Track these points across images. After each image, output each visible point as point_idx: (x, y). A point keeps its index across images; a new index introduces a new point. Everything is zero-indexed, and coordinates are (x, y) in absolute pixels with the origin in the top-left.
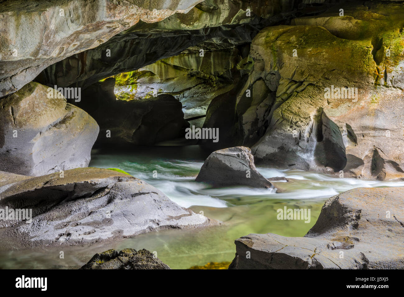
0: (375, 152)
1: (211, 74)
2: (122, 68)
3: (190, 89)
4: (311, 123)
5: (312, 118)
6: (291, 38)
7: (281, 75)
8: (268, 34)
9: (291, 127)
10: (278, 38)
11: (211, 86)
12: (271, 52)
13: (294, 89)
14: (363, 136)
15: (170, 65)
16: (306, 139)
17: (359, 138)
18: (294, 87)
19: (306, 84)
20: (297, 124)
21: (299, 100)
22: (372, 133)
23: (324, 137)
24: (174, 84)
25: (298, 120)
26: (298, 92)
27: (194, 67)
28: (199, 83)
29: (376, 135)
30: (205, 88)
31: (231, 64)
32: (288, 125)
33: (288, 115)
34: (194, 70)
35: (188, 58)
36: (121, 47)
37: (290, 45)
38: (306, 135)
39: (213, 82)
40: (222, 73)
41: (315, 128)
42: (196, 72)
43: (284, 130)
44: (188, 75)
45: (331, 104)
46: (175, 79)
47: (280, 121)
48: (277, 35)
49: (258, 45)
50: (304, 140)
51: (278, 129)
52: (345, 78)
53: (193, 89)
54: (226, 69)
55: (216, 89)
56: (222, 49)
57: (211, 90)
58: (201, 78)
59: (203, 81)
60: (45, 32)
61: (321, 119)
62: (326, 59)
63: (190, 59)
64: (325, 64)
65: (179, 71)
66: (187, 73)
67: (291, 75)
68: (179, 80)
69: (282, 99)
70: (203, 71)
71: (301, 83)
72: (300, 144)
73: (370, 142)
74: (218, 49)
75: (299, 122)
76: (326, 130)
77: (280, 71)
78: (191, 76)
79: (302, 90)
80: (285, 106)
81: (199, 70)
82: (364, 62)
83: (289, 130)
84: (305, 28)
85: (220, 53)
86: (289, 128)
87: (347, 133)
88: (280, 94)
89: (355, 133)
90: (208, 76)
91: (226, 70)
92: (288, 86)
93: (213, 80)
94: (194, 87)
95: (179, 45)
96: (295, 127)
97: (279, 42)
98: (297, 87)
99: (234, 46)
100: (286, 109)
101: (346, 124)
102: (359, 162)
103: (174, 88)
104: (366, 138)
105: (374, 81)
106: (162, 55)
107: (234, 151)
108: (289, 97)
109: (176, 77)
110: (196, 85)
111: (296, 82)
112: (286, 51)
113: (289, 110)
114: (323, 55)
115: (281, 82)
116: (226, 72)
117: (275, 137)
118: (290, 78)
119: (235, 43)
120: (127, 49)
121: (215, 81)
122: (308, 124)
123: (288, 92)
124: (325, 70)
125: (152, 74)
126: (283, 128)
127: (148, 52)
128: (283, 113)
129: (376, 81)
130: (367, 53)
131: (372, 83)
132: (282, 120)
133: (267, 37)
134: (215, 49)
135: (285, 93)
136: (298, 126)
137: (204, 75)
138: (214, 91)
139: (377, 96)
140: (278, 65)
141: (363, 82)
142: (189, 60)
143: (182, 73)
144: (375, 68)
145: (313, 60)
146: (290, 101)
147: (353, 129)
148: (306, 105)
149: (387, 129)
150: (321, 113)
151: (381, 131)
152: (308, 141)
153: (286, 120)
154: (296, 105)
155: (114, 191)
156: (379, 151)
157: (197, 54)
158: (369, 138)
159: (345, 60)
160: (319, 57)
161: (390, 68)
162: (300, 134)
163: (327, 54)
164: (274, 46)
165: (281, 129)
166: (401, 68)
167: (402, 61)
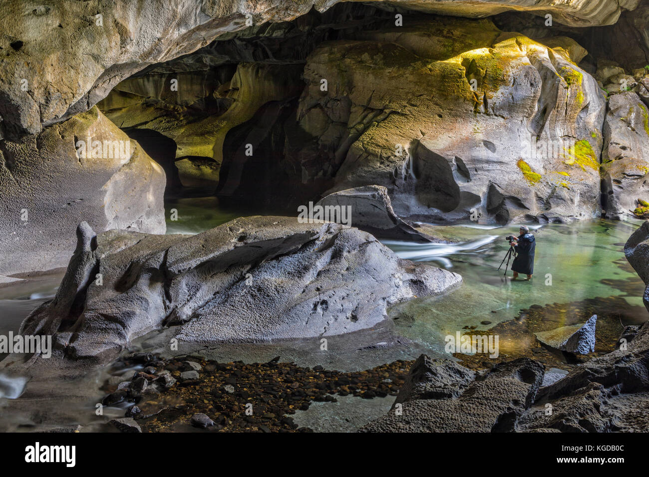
0: (492, 187)
1: (176, 103)
3: (145, 123)
4: (407, 157)
5: (407, 151)
6: (363, 56)
7: (353, 101)
8: (331, 50)
9: (382, 163)
10: (345, 55)
11: (178, 120)
12: (338, 73)
13: (373, 118)
14: (476, 171)
16: (403, 176)
17: (472, 173)
18: (371, 115)
19: (388, 111)
20: (390, 159)
21: (383, 131)
22: (485, 165)
24: (121, 117)
25: (389, 154)
26: (378, 123)
27: (152, 94)
28: (158, 115)
29: (490, 169)
30: (168, 122)
31: (206, 92)
32: (377, 161)
33: (374, 149)
34: (151, 98)
35: (144, 81)
37: (364, 64)
38: (403, 171)
39: (179, 114)
40: (192, 103)
41: (412, 163)
42: (155, 101)
43: (373, 168)
44: (143, 104)
45: (427, 135)
46: (124, 110)
48: (343, 51)
49: (320, 63)
50: (401, 178)
51: (364, 166)
52: (437, 104)
53: (150, 124)
54: (198, 97)
55: (184, 122)
56: (192, 70)
57: (177, 124)
58: (161, 109)
59: (165, 113)
62: (411, 82)
63: (146, 83)
64: (410, 89)
65: (128, 100)
66: (141, 102)
67: (366, 101)
68: (129, 111)
69: (358, 130)
70: (164, 100)
71: (381, 111)
72: (397, 183)
73: (484, 177)
74: (186, 70)
75: (393, 157)
76: (425, 165)
77: (351, 96)
78: (147, 105)
79: (384, 119)
80: (366, 139)
81: (159, 98)
82: (458, 86)
83: (380, 167)
85: (189, 76)
86: (379, 164)
87: (457, 167)
88: (354, 124)
89: (467, 167)
90: (172, 107)
91: (197, 99)
92: (364, 114)
93: (180, 112)
94: (152, 120)
96: (387, 163)
97: (347, 60)
98: (375, 116)
99: (208, 68)
100: (368, 142)
101: (456, 157)
102: (475, 199)
103: (122, 121)
104: (479, 172)
105: (473, 109)
108: (367, 127)
109: (124, 108)
110: (155, 118)
111: (372, 110)
112: (357, 71)
113: (373, 143)
114: (407, 77)
115: (353, 110)
116: (198, 101)
117: (362, 176)
118: (365, 105)
119: (211, 64)
121: (182, 113)
122: (404, 159)
124: (410, 95)
126: (371, 164)
128: (366, 146)
129: (476, 107)
130: (461, 75)
131: (471, 111)
132: (367, 155)
133: (331, 53)
134: (182, 71)
135: (360, 123)
136: (391, 162)
137: (166, 105)
138: (182, 126)
139: (478, 126)
140: (347, 88)
141: (460, 110)
142: (144, 85)
143: (133, 102)
144: (473, 93)
145: (393, 82)
146: (370, 132)
147: (465, 162)
148: (395, 137)
149: (500, 162)
150: (417, 145)
151: (495, 164)
152: (405, 179)
153: (373, 154)
154: (382, 138)
155: (339, 242)
156: (497, 186)
157: (156, 77)
158: (482, 172)
159: (435, 84)
160: (402, 79)
161: (490, 94)
162: (396, 171)
163: (412, 76)
164: (342, 65)
165: (368, 166)
166: (502, 93)
167: (502, 86)
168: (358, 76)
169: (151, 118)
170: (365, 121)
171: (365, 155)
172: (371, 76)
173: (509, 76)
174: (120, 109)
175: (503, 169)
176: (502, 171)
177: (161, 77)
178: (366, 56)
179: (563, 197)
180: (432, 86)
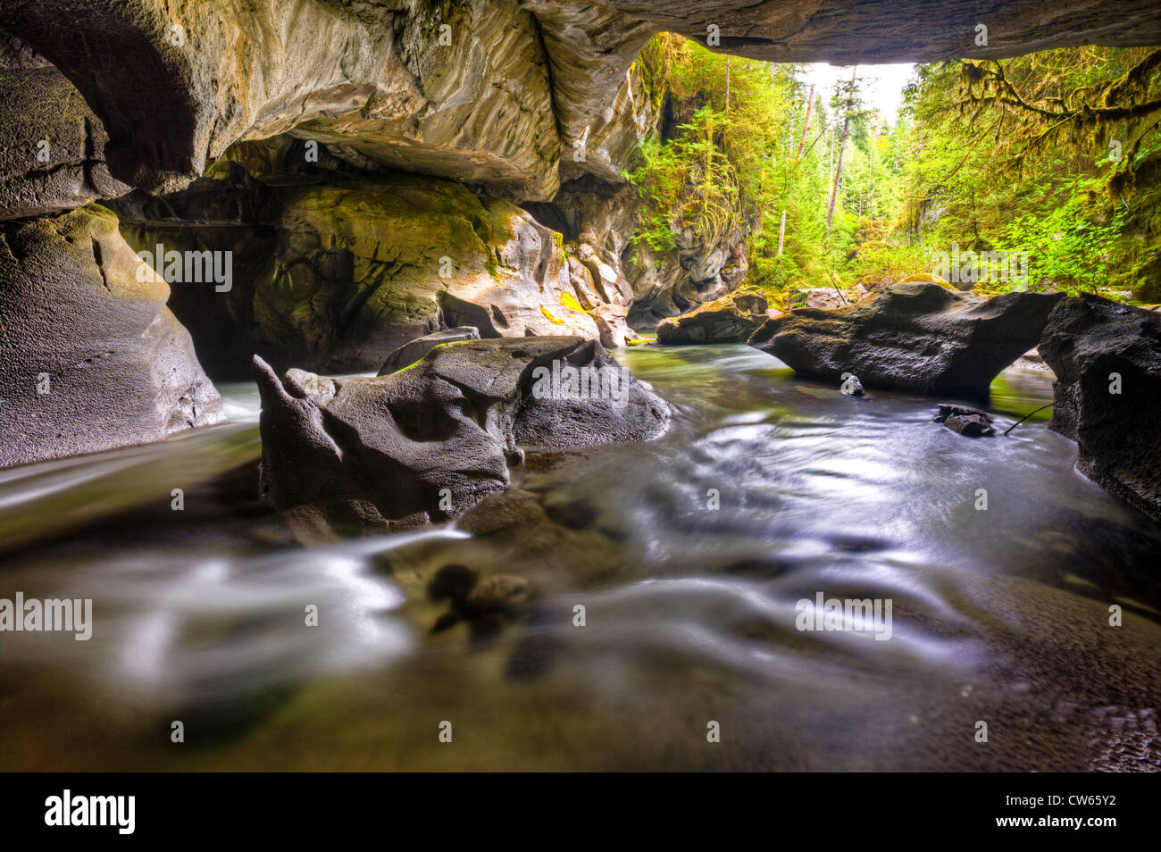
4: (438, 308)
6: (360, 205)
7: (355, 253)
8: (319, 195)
9: (411, 316)
10: (338, 201)
13: (383, 272)
14: (512, 317)
18: (380, 269)
19: (398, 264)
20: (419, 312)
21: (400, 283)
22: (518, 312)
25: (417, 307)
26: (392, 276)
29: (523, 315)
32: (405, 315)
37: (363, 213)
43: (401, 322)
45: (451, 286)
48: (336, 198)
49: (307, 209)
52: (451, 256)
61: (446, 305)
62: (420, 234)
64: (420, 240)
67: (372, 253)
71: (391, 264)
73: (518, 322)
75: (421, 310)
77: (351, 249)
79: (399, 272)
82: (470, 239)
83: (411, 321)
86: (408, 318)
87: (494, 315)
88: (361, 278)
89: (503, 314)
92: (371, 267)
96: (417, 316)
97: (342, 207)
98: (386, 269)
101: (492, 305)
105: (488, 260)
108: (381, 281)
111: (381, 263)
114: (415, 229)
115: (357, 263)
118: (370, 257)
124: (421, 247)
128: (385, 300)
131: (487, 263)
133: (321, 199)
135: (369, 277)
136: (422, 315)
140: (345, 239)
141: (476, 262)
144: (486, 247)
145: (401, 234)
146: (386, 285)
147: (500, 310)
148: (418, 290)
149: (529, 309)
150: (444, 297)
153: (397, 308)
156: (530, 329)
158: (517, 318)
160: (410, 231)
161: (501, 247)
162: (430, 323)
163: (420, 228)
164: (337, 214)
165: (395, 321)
166: (511, 246)
167: (510, 240)
170: (374, 275)
171: (389, 310)
172: (373, 226)
173: (514, 231)
175: (531, 314)
176: (531, 316)
180: (442, 238)
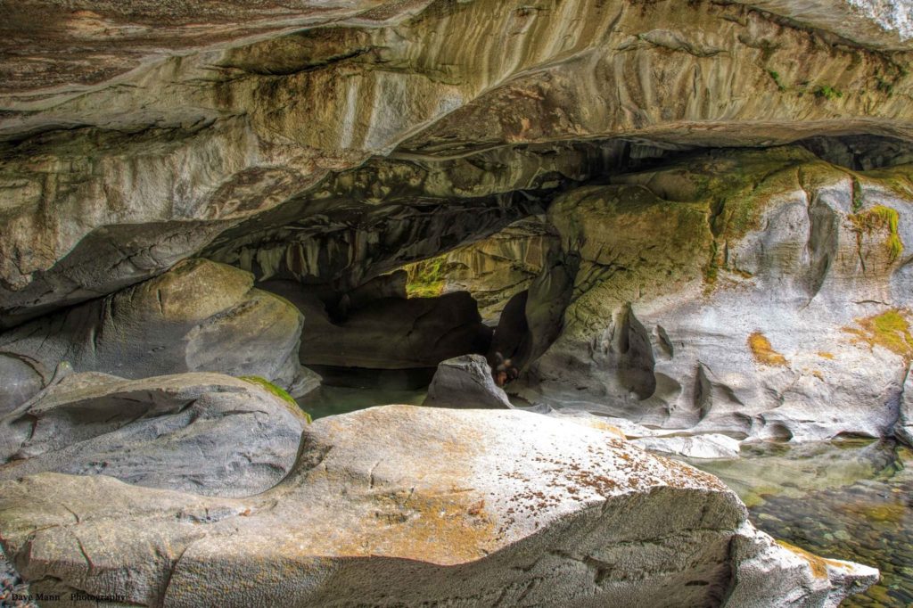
0: (699, 370)
2: (408, 255)
3: (512, 286)
5: (614, 318)
6: (597, 203)
7: (582, 256)
9: (585, 331)
10: (579, 202)
12: (570, 224)
13: (598, 276)
15: (486, 254)
16: (603, 349)
17: (676, 348)
18: (598, 272)
19: (613, 267)
20: (593, 327)
21: (601, 292)
23: (631, 346)
24: (491, 280)
25: (595, 320)
27: (518, 255)
32: (581, 328)
33: (583, 313)
34: (518, 261)
36: (404, 227)
37: (596, 212)
38: (604, 343)
41: (618, 332)
42: (521, 264)
44: (511, 267)
45: (644, 297)
46: (494, 274)
47: (573, 322)
48: (578, 199)
50: (600, 351)
51: (568, 334)
52: (669, 258)
53: (516, 287)
58: (526, 272)
60: (173, 184)
61: (628, 320)
62: (643, 230)
63: (513, 246)
64: (642, 239)
65: (499, 264)
66: (509, 265)
67: (595, 256)
69: (581, 291)
70: (529, 262)
71: (608, 267)
72: (595, 356)
73: (692, 354)
75: (596, 324)
76: (633, 336)
77: (581, 251)
78: (514, 269)
79: (609, 277)
80: (581, 300)
81: (525, 261)
82: (696, 233)
83: (581, 336)
84: (617, 189)
86: (581, 333)
87: (660, 340)
88: (579, 283)
89: (671, 340)
92: (591, 271)
95: (485, 225)
96: (589, 331)
97: (580, 209)
98: (602, 273)
100: (582, 305)
101: (658, 326)
102: (673, 387)
104: (687, 348)
105: (709, 261)
106: (463, 239)
107: (464, 361)
108: (591, 287)
109: (495, 271)
111: (601, 266)
112: (588, 221)
113: (585, 307)
114: (640, 225)
115: (581, 266)
117: (562, 346)
118: (593, 260)
120: (414, 230)
122: (607, 327)
123: (590, 280)
124: (641, 247)
125: (465, 267)
126: (575, 332)
127: (443, 235)
128: (578, 310)
129: (712, 261)
130: (701, 220)
132: (575, 320)
135: (586, 282)
136: (593, 330)
137: (531, 267)
140: (578, 241)
141: (693, 264)
142: (511, 248)
143: (503, 265)
144: (712, 243)
145: (625, 233)
146: (589, 293)
147: (667, 333)
148: (609, 299)
149: (719, 335)
150: (627, 312)
151: (711, 338)
152: (606, 352)
154: (596, 300)
155: (198, 406)
156: (705, 369)
157: (522, 240)
158: (691, 348)
159: (669, 231)
160: (634, 228)
161: (733, 242)
162: (596, 341)
163: (645, 223)
164: (574, 216)
165: (571, 334)
166: (749, 241)
167: (751, 231)
168: (589, 225)
169: (518, 281)
172: (602, 226)
173: (762, 217)
174: (491, 273)
175: (722, 345)
176: (720, 347)
177: (527, 240)
178: (600, 203)
179: (805, 391)
180: (665, 234)
